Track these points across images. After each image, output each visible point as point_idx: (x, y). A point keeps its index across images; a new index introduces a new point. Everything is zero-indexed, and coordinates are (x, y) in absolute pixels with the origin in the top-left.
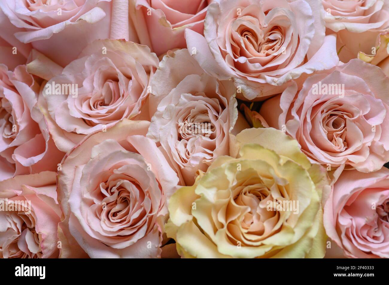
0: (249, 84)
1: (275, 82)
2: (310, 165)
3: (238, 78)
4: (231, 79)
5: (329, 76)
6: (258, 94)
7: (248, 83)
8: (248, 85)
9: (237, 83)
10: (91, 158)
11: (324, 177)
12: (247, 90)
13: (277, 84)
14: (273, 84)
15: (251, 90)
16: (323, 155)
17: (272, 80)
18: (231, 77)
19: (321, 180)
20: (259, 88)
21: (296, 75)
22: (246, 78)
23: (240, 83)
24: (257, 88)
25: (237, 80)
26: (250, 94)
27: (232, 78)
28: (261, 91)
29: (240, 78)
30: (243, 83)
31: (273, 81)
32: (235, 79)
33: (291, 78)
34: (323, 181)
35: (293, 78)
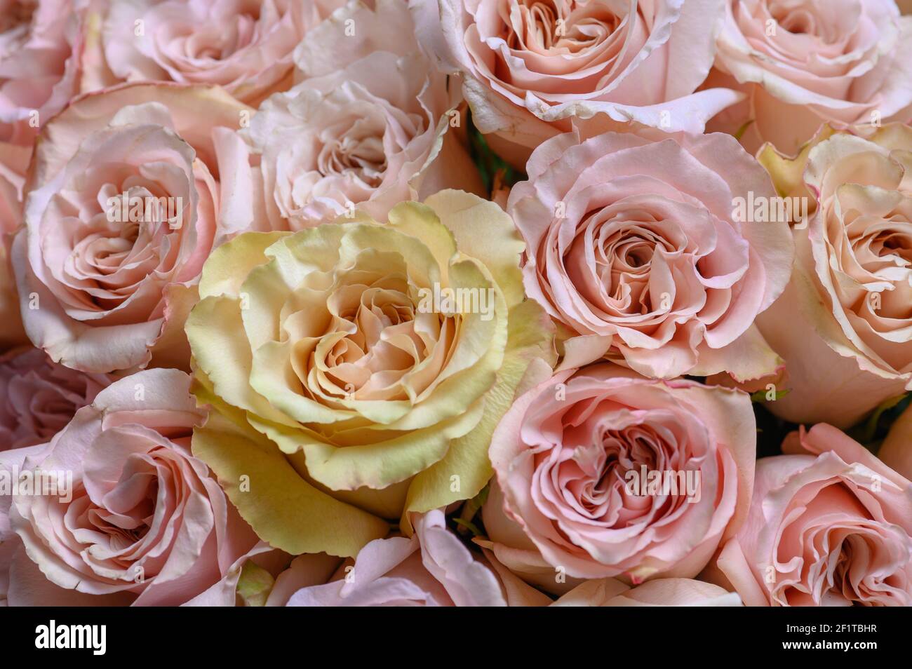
0: (492, 99)
1: (541, 111)
2: (521, 298)
3: (473, 77)
4: (458, 74)
5: (654, 145)
6: (501, 126)
7: (492, 96)
8: (488, 100)
9: (467, 87)
10: (109, 125)
11: (543, 339)
12: (481, 110)
13: (544, 116)
14: (536, 113)
15: (491, 112)
16: (571, 299)
17: (537, 104)
18: (458, 70)
19: (536, 342)
20: (512, 117)
21: (587, 113)
22: (489, 81)
23: (474, 89)
24: (507, 115)
25: (470, 81)
26: (484, 119)
27: (462, 73)
28: (514, 126)
29: (477, 80)
30: (480, 91)
31: (539, 107)
32: (467, 77)
33: (574, 113)
34: (538, 346)
35: (578, 115)
